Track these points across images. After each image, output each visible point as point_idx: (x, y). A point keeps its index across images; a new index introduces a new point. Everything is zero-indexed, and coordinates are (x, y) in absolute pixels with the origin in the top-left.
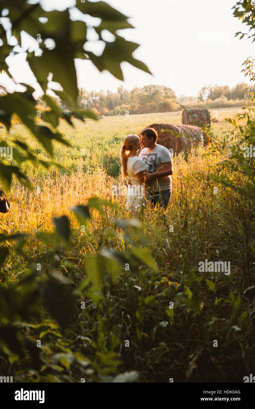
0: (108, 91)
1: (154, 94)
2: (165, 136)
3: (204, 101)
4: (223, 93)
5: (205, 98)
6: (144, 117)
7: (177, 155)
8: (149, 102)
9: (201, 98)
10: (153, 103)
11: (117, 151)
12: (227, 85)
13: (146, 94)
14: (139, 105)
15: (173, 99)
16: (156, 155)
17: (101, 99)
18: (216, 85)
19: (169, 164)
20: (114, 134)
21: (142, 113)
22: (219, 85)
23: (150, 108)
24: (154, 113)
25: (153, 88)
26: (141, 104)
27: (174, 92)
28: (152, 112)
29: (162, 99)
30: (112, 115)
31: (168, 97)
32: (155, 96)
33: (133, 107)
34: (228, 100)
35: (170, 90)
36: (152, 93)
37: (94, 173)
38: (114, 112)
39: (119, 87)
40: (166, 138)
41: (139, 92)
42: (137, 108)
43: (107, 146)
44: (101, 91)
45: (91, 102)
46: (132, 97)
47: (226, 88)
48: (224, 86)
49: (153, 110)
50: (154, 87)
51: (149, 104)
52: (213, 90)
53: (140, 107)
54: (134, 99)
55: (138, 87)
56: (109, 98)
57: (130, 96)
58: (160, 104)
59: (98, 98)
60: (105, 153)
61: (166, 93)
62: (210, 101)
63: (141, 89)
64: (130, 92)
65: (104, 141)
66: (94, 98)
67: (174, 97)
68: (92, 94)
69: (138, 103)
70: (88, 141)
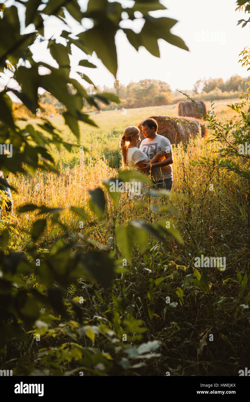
0: (104, 86)
1: (150, 88)
2: (164, 128)
3: (198, 94)
4: (218, 85)
5: (200, 91)
6: (140, 111)
7: (176, 146)
8: (145, 96)
9: (195, 91)
10: (149, 97)
11: (115, 144)
12: (221, 77)
13: (142, 88)
14: (135, 99)
15: (169, 93)
16: (156, 144)
18: (211, 78)
20: (112, 129)
21: (139, 107)
22: (213, 78)
23: (146, 102)
24: (150, 107)
25: (148, 82)
26: (138, 99)
27: (169, 86)
28: (148, 106)
29: (157, 93)
30: (108, 110)
31: (164, 91)
32: (151, 90)
33: (129, 101)
34: (223, 92)
35: (165, 83)
36: (148, 87)
37: (96, 165)
38: (111, 107)
39: (115, 83)
40: (165, 130)
41: (134, 86)
42: (133, 102)
43: (106, 140)
46: (128, 92)
47: (220, 80)
48: (218, 78)
49: (149, 104)
50: (150, 81)
51: (144, 98)
52: (207, 83)
53: (136, 101)
54: (131, 94)
55: (134, 82)
57: (126, 90)
58: (156, 98)
60: (105, 146)
61: (162, 87)
62: (205, 94)
63: (137, 84)
64: (126, 86)
65: (103, 135)
67: (169, 90)
69: (134, 98)
70: (87, 136)
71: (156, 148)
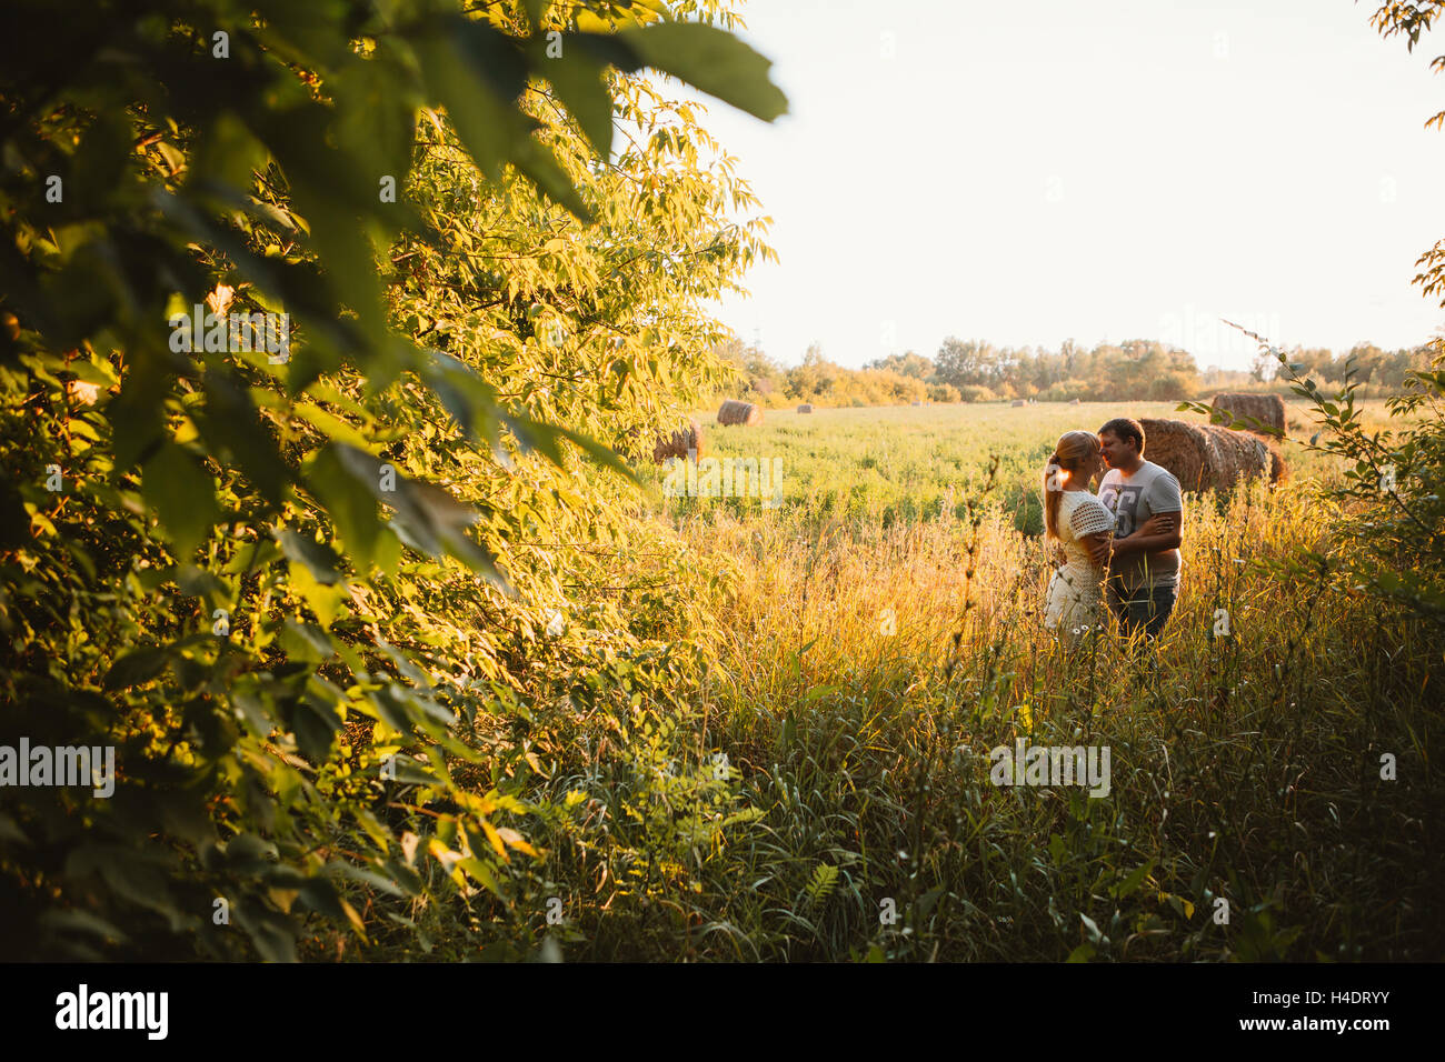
0: (1040, 349)
1: (1145, 360)
2: (1169, 450)
3: (1264, 382)
4: (1316, 366)
5: (1268, 375)
6: (1117, 409)
7: (1198, 499)
8: (1132, 377)
9: (1257, 375)
10: (1141, 380)
12: (1326, 348)
13: (1126, 358)
14: (1107, 382)
15: (1190, 373)
16: (1138, 490)
17: (1023, 365)
18: (1299, 346)
19: (1175, 518)
20: (1045, 439)
21: (1114, 401)
22: (1305, 347)
23: (1133, 390)
24: (1142, 403)
25: (1144, 347)
26: (1114, 381)
27: (1192, 359)
28: (1137, 399)
29: (1162, 372)
30: (1044, 400)
31: (1179, 368)
32: (1147, 365)
33: (1094, 386)
34: (1328, 381)
35: (1184, 353)
36: (1140, 356)
37: (983, 522)
38: (1050, 395)
39: (1065, 343)
40: (1171, 454)
41: (1109, 354)
42: (1102, 389)
43: (1024, 464)
44: (1025, 348)
45: (1001, 369)
46: (1093, 365)
47: (1323, 353)
48: (1318, 348)
49: (1139, 395)
50: (1147, 344)
51: (1130, 382)
52: (1289, 359)
53: (1109, 387)
54: (1099, 369)
55: (1109, 343)
56: (1040, 364)
57: (1088, 361)
58: (1158, 383)
59: (1016, 363)
60: (1017, 478)
61: (1174, 360)
62: (1281, 382)
63: (1116, 349)
64: (1089, 352)
65: (1018, 452)
66: (1008, 362)
67: (1192, 369)
68: (1004, 355)
69: (1106, 378)
70: (982, 451)
71: (1137, 501)
